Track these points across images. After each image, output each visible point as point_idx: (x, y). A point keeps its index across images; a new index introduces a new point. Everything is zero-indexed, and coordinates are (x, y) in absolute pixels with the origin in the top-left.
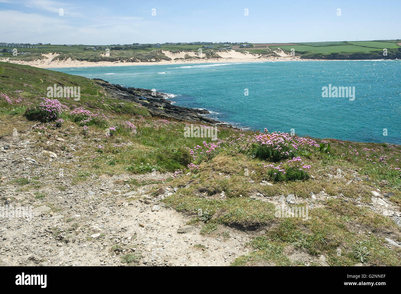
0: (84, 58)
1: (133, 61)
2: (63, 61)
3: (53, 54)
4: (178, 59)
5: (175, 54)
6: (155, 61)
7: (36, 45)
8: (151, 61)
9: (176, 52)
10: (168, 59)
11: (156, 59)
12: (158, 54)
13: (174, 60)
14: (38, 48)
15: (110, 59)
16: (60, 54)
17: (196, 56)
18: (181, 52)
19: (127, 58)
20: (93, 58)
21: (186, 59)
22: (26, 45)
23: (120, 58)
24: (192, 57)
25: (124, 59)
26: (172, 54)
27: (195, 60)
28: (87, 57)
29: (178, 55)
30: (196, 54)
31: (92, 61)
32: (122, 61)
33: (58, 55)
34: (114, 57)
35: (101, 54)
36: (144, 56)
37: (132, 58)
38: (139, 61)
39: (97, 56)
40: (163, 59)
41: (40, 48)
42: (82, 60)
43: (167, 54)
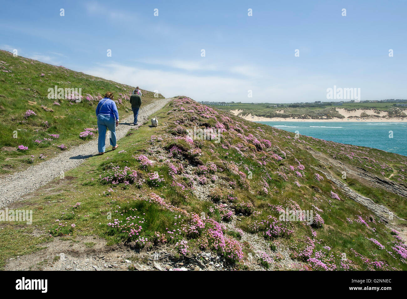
0: (262, 114)
1: (304, 118)
2: (245, 116)
3: (238, 111)
4: (352, 117)
5: (351, 112)
6: (327, 119)
7: (230, 103)
8: (322, 119)
9: (352, 110)
10: (341, 117)
11: (328, 117)
12: (331, 112)
13: (348, 118)
14: (231, 106)
15: (283, 115)
16: (244, 110)
17: (376, 114)
18: (357, 109)
19: (299, 115)
20: (269, 114)
21: (362, 117)
22: (222, 103)
23: (292, 114)
24: (370, 116)
25: (296, 116)
26: (346, 112)
27: (373, 119)
28: (264, 114)
29: (353, 114)
30: (375, 112)
31: (268, 117)
32: (294, 118)
33: (242, 111)
34: (287, 114)
35: (276, 111)
36: (315, 114)
37: (303, 115)
38: (310, 118)
39: (273, 113)
40: (335, 117)
41: (232, 106)
42: (260, 116)
43: (341, 111)
